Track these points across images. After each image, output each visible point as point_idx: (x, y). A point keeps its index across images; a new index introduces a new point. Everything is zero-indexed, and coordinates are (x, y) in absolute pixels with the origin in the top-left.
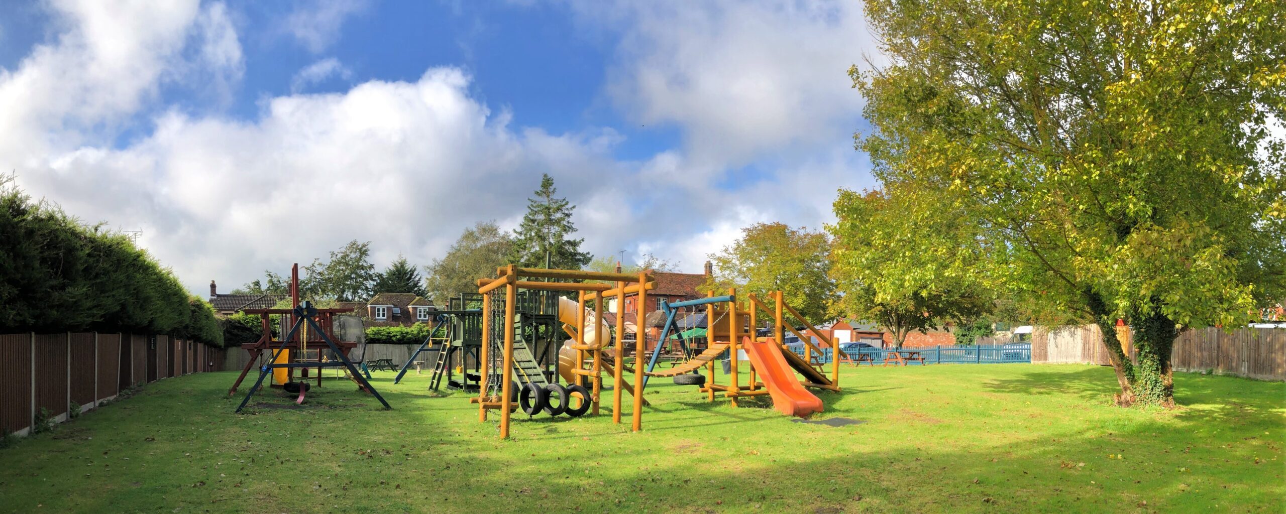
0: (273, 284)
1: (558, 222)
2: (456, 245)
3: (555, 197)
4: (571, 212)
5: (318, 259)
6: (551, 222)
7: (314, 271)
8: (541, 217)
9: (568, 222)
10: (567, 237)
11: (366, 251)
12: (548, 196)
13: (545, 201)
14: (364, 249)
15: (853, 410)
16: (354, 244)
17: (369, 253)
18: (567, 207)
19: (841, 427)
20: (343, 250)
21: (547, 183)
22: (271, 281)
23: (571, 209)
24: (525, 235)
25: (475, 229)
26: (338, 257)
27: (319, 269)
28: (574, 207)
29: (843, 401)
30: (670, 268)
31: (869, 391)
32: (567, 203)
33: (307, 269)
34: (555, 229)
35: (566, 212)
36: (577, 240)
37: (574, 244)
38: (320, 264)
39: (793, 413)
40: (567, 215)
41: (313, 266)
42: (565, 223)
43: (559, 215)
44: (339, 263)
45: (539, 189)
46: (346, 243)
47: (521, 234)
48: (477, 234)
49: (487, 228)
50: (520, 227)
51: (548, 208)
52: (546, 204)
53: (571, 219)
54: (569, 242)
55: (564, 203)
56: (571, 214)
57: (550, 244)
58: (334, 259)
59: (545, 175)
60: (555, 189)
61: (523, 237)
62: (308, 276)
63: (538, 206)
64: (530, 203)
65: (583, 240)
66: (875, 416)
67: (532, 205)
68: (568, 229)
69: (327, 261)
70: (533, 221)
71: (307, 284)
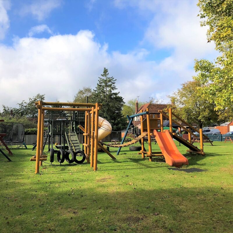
0: (6, 110)
1: (110, 86)
2: (76, 96)
3: (108, 76)
4: (115, 82)
5: (24, 101)
6: (107, 86)
7: (22, 105)
8: (103, 84)
9: (114, 86)
10: (113, 92)
11: (43, 98)
12: (106, 76)
13: (105, 78)
14: (42, 97)
15: (205, 164)
16: (39, 95)
17: (45, 98)
18: (113, 80)
19: (191, 173)
20: (34, 97)
21: (106, 71)
22: (4, 109)
23: (115, 81)
24: (98, 91)
25: (83, 90)
26: (32, 100)
27: (25, 105)
28: (116, 80)
29: (204, 160)
30: (160, 103)
31: (221, 155)
32: (113, 79)
33: (20, 104)
34: (108, 89)
35: (113, 82)
36: (117, 93)
37: (116, 94)
38: (25, 103)
39: (172, 165)
40: (114, 83)
41: (22, 103)
42: (112, 86)
43: (110, 83)
44: (33, 102)
45: (102, 74)
46: (36, 95)
47: (96, 91)
48: (83, 91)
49: (87, 89)
50: (96, 88)
51: (106, 81)
52: (105, 79)
53: (115, 85)
54: (114, 94)
55: (112, 78)
56: (115, 83)
57: (107, 94)
58: (31, 101)
59: (105, 68)
60: (108, 73)
61: (97, 92)
62: (20, 107)
63: (102, 80)
64: (100, 79)
65: (119, 93)
66: (213, 168)
67: (100, 80)
68: (113, 88)
69: (28, 101)
70: (100, 86)
71: (20, 110)
